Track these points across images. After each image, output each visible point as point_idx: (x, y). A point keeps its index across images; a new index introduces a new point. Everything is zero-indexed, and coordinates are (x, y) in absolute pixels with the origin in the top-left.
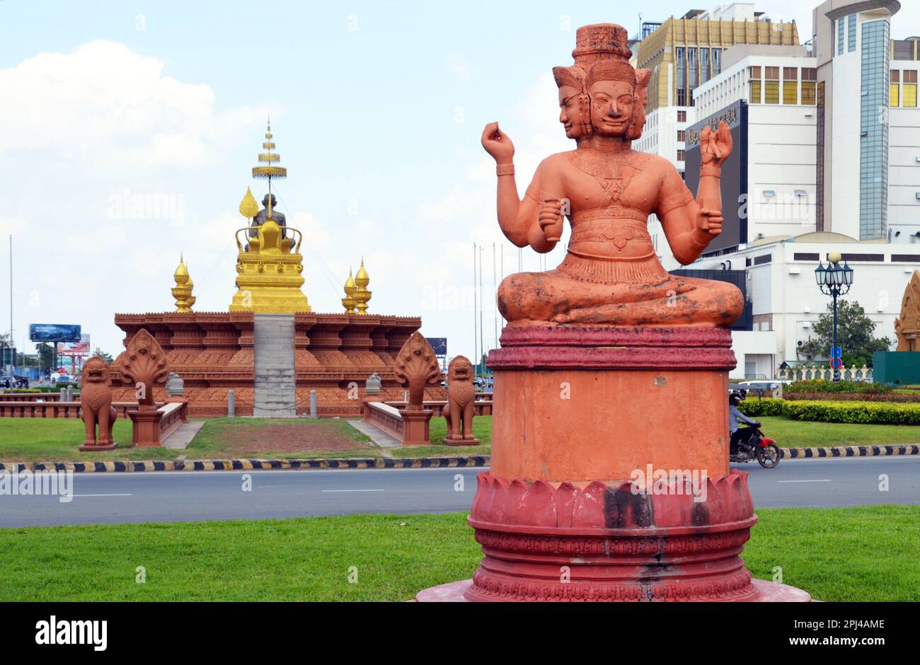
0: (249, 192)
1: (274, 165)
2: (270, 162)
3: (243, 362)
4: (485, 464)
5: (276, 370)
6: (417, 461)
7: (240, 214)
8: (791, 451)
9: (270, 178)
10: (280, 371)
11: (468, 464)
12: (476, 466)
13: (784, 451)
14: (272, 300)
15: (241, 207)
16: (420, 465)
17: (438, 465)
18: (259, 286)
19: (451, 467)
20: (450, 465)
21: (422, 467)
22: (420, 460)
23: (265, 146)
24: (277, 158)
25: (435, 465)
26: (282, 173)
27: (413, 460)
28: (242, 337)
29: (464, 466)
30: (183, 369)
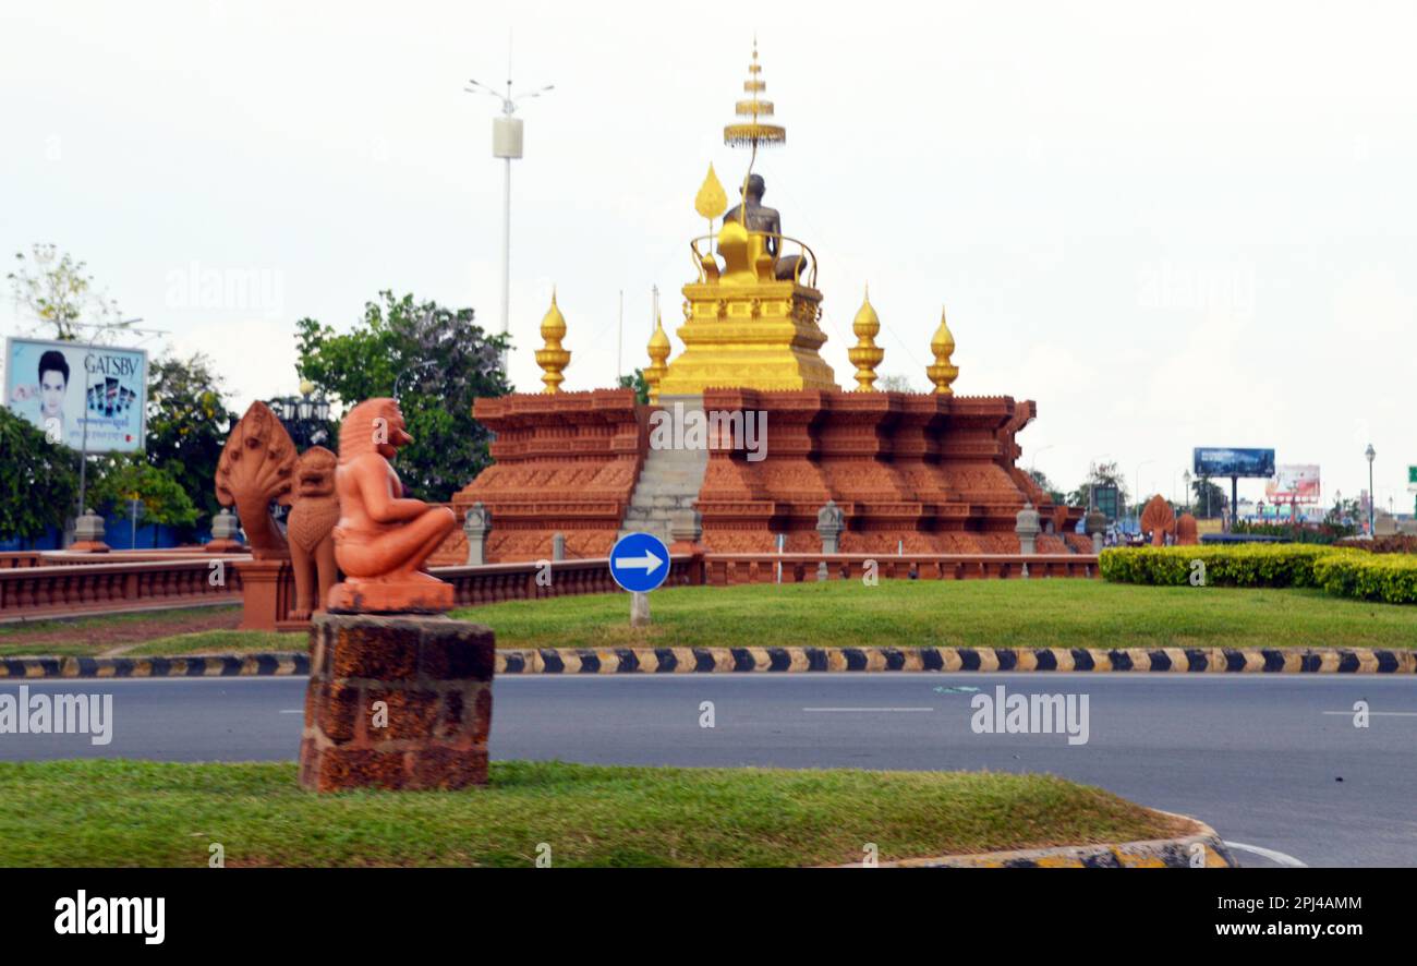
0: (712, 172)
1: (764, 120)
2: (755, 116)
3: (613, 483)
4: (279, 671)
5: (669, 496)
6: (143, 663)
7: (697, 213)
8: (998, 654)
9: (755, 145)
10: (677, 498)
11: (245, 670)
12: (260, 673)
13: (981, 655)
14: (735, 369)
15: (698, 200)
16: (148, 671)
17: (185, 671)
18: (716, 343)
19: (209, 675)
20: (208, 671)
21: (153, 674)
22: (150, 661)
23: (747, 87)
24: (769, 109)
25: (177, 671)
26: (778, 134)
27: (135, 660)
28: (620, 436)
29: (236, 674)
30: (540, 497)
